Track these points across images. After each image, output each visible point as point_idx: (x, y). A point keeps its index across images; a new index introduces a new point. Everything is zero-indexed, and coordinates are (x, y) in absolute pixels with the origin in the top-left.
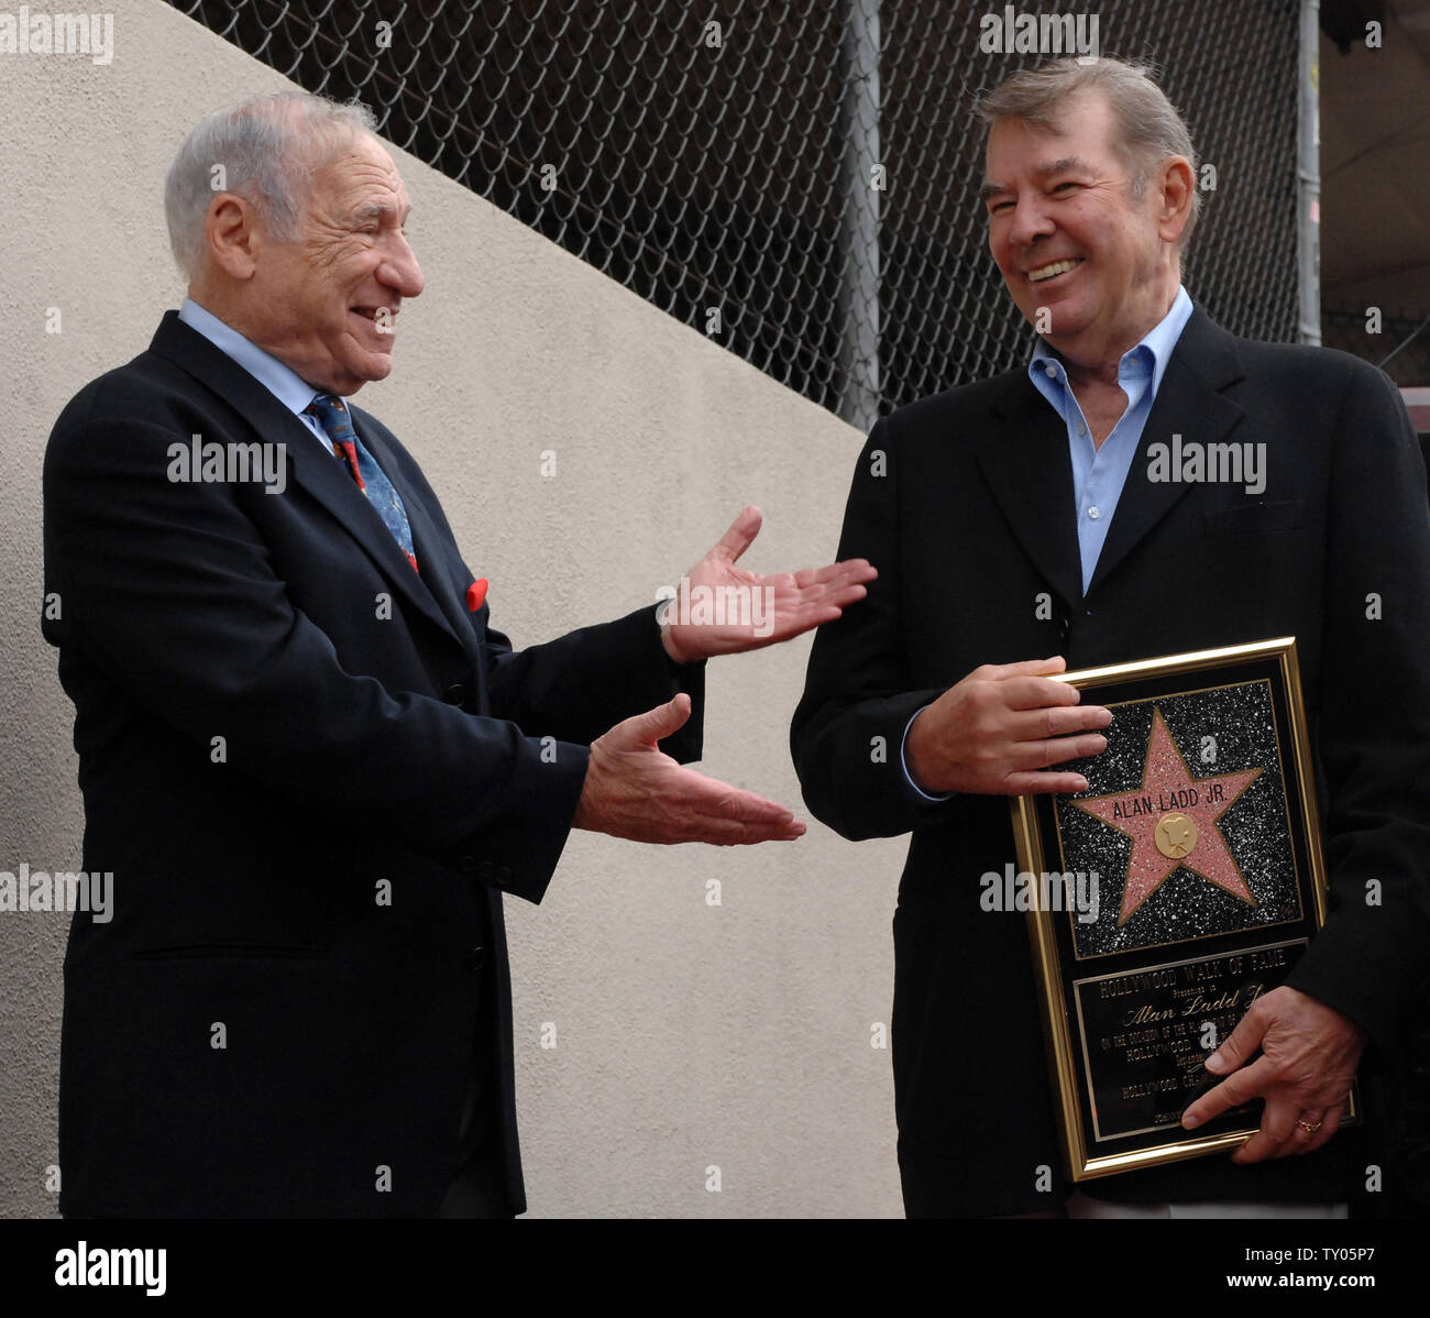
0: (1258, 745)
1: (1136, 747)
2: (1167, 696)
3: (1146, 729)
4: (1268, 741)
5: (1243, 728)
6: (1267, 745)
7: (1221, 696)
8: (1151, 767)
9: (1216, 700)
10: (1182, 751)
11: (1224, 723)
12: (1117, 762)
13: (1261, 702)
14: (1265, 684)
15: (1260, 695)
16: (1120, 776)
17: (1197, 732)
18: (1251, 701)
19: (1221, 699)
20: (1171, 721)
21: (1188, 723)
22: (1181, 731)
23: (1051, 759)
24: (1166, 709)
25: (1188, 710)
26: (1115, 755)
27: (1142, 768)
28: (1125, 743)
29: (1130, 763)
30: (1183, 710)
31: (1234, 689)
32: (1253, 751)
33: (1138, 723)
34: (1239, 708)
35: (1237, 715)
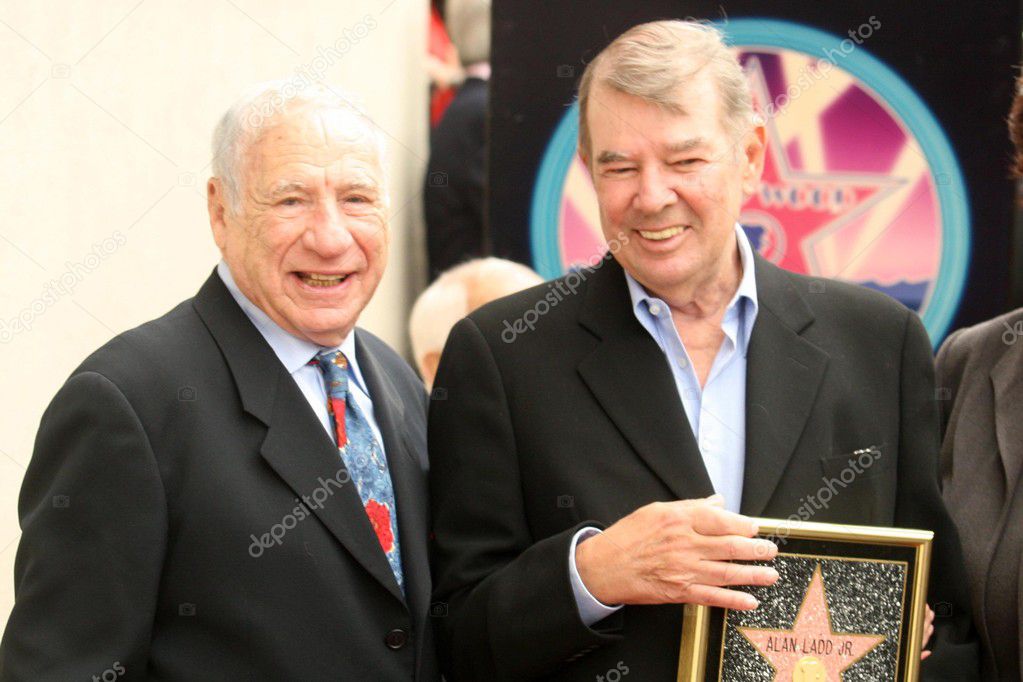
0: (887, 616)
1: (796, 594)
2: (829, 558)
3: (807, 582)
4: (895, 614)
5: (879, 599)
6: (893, 618)
7: (869, 568)
8: (803, 612)
9: (864, 570)
10: (830, 606)
11: (865, 591)
12: (779, 603)
13: (897, 581)
14: (903, 566)
15: (897, 575)
16: (778, 615)
17: (844, 593)
18: (890, 578)
19: (868, 571)
20: (827, 579)
21: (839, 583)
22: (832, 590)
23: (728, 580)
24: (826, 568)
25: (842, 573)
26: (779, 597)
27: (796, 613)
28: (788, 589)
29: (788, 606)
30: (837, 571)
31: (879, 565)
32: (881, 620)
33: (802, 574)
34: (880, 581)
35: (876, 587)
